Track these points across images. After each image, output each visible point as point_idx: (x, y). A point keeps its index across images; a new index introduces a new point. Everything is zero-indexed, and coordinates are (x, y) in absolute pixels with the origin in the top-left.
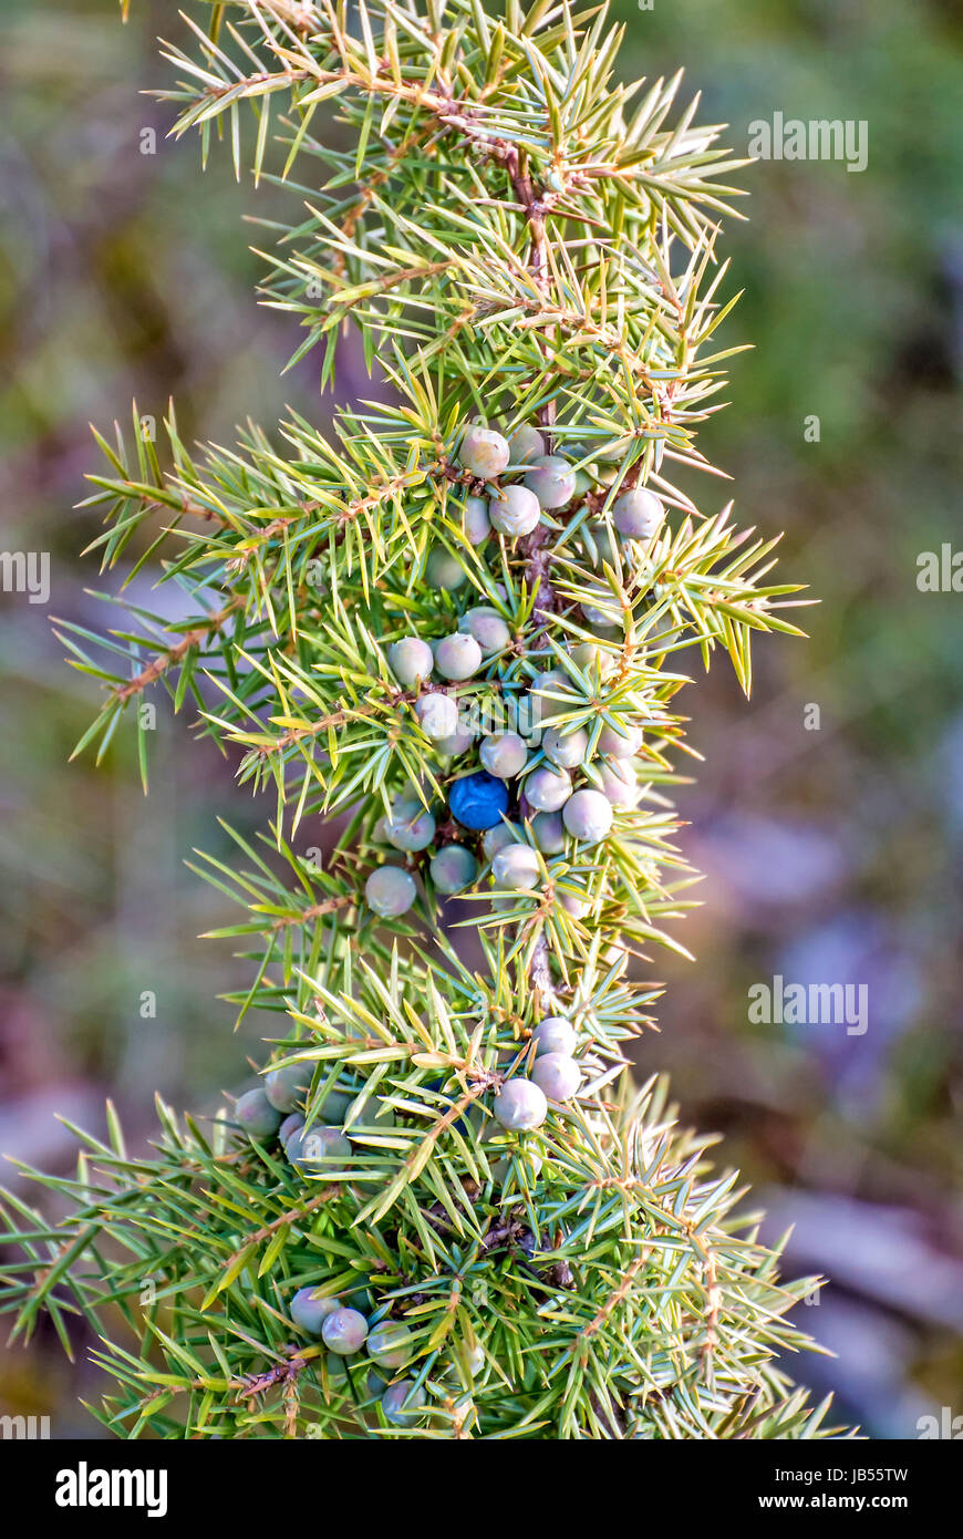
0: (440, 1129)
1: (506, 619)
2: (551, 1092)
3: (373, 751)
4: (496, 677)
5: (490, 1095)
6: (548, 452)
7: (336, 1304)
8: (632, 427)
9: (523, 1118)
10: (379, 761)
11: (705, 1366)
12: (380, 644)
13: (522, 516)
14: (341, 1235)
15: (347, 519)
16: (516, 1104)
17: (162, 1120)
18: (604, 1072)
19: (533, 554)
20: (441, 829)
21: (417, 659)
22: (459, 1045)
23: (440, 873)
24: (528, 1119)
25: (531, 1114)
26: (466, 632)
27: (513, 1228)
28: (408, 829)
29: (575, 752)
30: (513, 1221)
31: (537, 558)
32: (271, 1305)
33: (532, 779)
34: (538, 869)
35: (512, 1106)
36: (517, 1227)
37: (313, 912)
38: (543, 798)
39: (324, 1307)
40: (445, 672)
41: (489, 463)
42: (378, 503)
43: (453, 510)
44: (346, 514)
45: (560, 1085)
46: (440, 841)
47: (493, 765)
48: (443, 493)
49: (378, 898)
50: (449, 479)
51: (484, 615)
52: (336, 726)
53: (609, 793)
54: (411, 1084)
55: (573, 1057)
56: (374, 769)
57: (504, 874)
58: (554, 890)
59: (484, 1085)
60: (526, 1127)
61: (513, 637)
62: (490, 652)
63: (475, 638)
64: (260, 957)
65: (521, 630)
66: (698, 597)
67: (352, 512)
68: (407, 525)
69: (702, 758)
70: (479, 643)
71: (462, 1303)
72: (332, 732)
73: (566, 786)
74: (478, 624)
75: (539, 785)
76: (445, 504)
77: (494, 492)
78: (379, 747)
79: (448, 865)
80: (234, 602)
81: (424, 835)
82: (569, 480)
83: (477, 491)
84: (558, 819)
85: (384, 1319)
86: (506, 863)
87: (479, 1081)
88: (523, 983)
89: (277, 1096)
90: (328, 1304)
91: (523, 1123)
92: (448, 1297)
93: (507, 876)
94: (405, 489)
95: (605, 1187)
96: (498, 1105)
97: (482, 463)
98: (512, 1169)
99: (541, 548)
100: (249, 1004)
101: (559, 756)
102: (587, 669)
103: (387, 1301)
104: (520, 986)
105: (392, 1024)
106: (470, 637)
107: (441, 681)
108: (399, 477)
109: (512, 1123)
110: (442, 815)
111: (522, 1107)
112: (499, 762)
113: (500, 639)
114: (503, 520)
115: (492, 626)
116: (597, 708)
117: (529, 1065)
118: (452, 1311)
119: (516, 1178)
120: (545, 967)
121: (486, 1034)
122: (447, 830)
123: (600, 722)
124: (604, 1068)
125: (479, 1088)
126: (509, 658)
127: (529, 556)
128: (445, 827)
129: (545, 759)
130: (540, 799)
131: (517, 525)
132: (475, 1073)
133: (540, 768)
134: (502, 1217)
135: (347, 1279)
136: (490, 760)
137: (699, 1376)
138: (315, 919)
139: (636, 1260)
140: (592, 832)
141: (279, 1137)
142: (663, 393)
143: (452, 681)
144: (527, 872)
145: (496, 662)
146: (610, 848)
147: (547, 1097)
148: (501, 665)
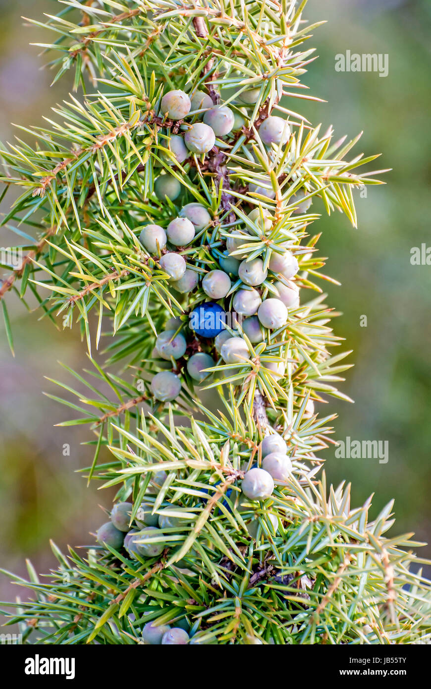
0: (211, 505)
1: (206, 207)
2: (276, 476)
3: (137, 290)
4: (206, 243)
5: (238, 481)
6: (215, 103)
7: (168, 627)
8: (261, 73)
9: (259, 489)
10: (142, 298)
11: (390, 613)
12: (135, 233)
13: (204, 138)
14: (166, 590)
15: (98, 148)
16: (254, 481)
17: (57, 556)
18: (309, 472)
19: (217, 170)
20: (190, 345)
21: (156, 235)
22: (216, 457)
23: (192, 369)
24: (262, 489)
25: (264, 486)
26: (184, 217)
27: (268, 569)
28: (169, 344)
29: (257, 273)
30: (268, 565)
31: (220, 172)
32: (129, 632)
33: (237, 296)
34: (247, 349)
35: (252, 483)
36: (270, 568)
37: (123, 408)
38: (244, 306)
39: (161, 630)
40: (174, 241)
41: (179, 108)
42: (115, 138)
43: (162, 141)
44: (97, 145)
45: (279, 469)
46: (190, 351)
47: (211, 290)
48: (156, 132)
49: (159, 389)
50: (158, 125)
51: (192, 206)
52: (113, 280)
53: (283, 298)
54: (191, 480)
55: (287, 455)
56: (141, 302)
57: (228, 354)
58: (259, 360)
59: (234, 477)
60: (262, 495)
61: (212, 218)
62: (199, 227)
63: (189, 219)
64: (96, 443)
65: (216, 213)
66: (317, 173)
67: (100, 143)
68: (136, 150)
69: (339, 284)
70: (192, 222)
71: (243, 613)
72: (111, 283)
73: (257, 298)
74: (190, 212)
75: (240, 299)
76: (157, 137)
77: (185, 127)
78: (141, 287)
79: (197, 365)
80: (48, 233)
81: (179, 348)
82: (229, 116)
83: (176, 130)
84: (254, 320)
85: (198, 630)
86: (228, 348)
87: (231, 475)
88: (250, 420)
89: (119, 521)
90: (163, 628)
91: (260, 492)
92: (234, 610)
93: (230, 355)
94: (130, 129)
95: (314, 521)
96: (244, 486)
97: (174, 108)
98: (260, 527)
99: (221, 165)
100: (94, 468)
101: (249, 278)
102: (257, 222)
103: (196, 619)
104: (249, 424)
105: (174, 451)
106: (186, 219)
107: (172, 247)
108: (126, 123)
109: (253, 494)
110: (189, 336)
111: (258, 483)
112: (214, 287)
113: (205, 219)
114: (193, 143)
115: (199, 212)
116: (266, 242)
117: (259, 461)
118: (237, 618)
119: (263, 532)
120: (264, 415)
121: (231, 448)
122: (194, 345)
123: (270, 251)
124: (309, 470)
125: (232, 478)
126: (211, 230)
127: (215, 171)
128: (192, 344)
129: (243, 283)
130: (242, 307)
131: (202, 144)
132: (228, 470)
133: (240, 289)
134: (261, 563)
135: (174, 613)
136: (209, 288)
137: (387, 620)
138: (125, 412)
139: (341, 565)
140: (276, 321)
141: (124, 546)
142: (277, 56)
143: (179, 247)
144: (241, 351)
145: (204, 233)
146: (291, 333)
147: (273, 478)
148: (208, 235)
